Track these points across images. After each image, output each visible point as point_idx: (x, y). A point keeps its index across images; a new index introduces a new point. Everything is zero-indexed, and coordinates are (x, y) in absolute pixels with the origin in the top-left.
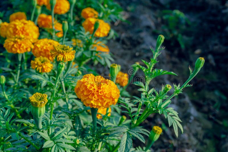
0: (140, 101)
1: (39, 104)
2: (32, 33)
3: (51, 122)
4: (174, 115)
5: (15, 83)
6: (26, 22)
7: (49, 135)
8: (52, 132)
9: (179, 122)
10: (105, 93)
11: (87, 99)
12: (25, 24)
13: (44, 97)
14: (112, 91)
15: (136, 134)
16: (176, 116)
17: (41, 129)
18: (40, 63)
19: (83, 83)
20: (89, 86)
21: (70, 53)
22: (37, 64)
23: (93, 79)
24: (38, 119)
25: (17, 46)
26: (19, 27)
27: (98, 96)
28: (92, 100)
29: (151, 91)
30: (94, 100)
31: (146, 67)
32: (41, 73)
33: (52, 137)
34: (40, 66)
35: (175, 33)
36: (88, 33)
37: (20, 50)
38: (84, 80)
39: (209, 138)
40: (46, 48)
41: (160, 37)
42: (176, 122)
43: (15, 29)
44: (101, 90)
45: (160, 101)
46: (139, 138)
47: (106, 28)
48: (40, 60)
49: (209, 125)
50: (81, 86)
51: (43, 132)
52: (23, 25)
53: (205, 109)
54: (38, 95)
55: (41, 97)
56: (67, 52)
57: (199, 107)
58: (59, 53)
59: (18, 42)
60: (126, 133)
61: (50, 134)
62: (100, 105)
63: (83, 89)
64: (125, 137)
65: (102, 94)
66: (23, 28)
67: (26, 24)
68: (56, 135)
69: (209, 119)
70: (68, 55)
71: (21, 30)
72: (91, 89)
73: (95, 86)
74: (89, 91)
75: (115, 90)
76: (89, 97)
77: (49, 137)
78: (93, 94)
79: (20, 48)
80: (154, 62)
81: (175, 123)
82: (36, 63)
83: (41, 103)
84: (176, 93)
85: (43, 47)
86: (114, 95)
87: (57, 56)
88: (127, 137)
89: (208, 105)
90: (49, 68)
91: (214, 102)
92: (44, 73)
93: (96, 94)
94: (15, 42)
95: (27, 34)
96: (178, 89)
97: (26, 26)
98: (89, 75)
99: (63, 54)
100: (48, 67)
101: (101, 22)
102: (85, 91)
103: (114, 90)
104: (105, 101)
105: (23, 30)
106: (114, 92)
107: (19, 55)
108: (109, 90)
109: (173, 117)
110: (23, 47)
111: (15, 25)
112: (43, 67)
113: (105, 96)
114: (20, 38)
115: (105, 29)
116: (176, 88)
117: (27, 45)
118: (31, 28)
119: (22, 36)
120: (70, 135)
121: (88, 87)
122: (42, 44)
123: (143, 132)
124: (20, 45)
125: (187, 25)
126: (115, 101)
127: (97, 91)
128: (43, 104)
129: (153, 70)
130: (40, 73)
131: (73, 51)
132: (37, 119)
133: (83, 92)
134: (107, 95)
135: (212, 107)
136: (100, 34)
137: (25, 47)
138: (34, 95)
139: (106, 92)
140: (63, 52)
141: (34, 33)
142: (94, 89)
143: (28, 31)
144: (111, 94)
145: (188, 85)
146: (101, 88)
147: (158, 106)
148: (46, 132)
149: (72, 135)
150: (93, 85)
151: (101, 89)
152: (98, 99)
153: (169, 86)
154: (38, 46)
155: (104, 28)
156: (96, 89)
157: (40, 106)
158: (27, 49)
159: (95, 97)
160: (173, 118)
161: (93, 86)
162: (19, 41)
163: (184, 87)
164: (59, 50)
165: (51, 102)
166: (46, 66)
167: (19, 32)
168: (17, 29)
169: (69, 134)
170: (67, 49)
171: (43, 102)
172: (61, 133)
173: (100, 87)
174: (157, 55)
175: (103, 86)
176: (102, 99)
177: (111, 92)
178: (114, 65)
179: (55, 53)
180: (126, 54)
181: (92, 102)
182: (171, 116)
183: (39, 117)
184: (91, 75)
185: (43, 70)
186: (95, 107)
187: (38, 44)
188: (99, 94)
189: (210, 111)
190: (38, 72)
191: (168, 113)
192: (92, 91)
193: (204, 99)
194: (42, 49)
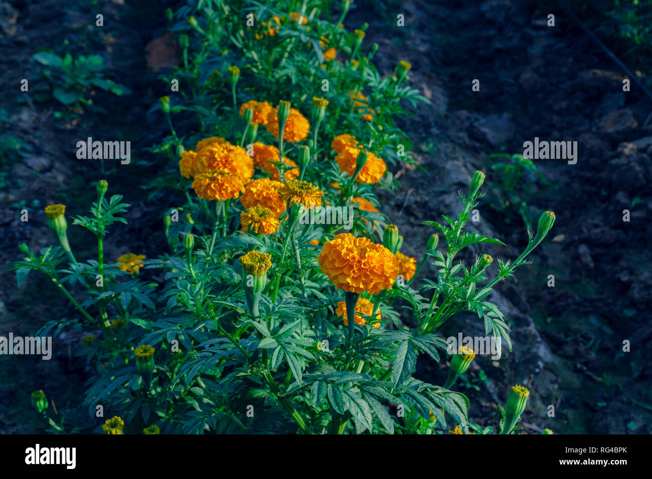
0: (435, 287)
1: (257, 269)
2: (241, 168)
3: (274, 308)
4: (497, 316)
5: (208, 255)
6: (232, 147)
7: (270, 331)
8: (276, 326)
9: (506, 330)
10: (372, 265)
11: (340, 274)
12: (230, 151)
13: (265, 258)
14: (386, 263)
15: (424, 345)
16: (500, 319)
17: (257, 317)
18: (256, 217)
19: (335, 246)
20: (344, 251)
21: (313, 195)
22: (252, 218)
23: (352, 241)
24: (253, 296)
25: (215, 186)
26: (219, 155)
27: (360, 269)
28: (348, 276)
29: (456, 268)
30: (353, 277)
31: (449, 226)
32: (258, 234)
33: (274, 333)
34: (256, 222)
35: (516, 199)
36: (344, 173)
37: (221, 194)
38: (336, 242)
39: (573, 407)
40: (267, 194)
41: (478, 174)
42: (500, 330)
43: (212, 158)
44: (366, 260)
45: (472, 286)
46: (429, 352)
47: (380, 167)
48: (257, 211)
49: (575, 381)
50: (330, 252)
51: (259, 322)
52: (225, 152)
53: (569, 350)
54: (255, 255)
55: (261, 257)
56: (307, 193)
57: (555, 345)
58: (295, 193)
59: (218, 180)
60: (406, 342)
61: (272, 328)
62: (362, 286)
63: (334, 257)
64: (404, 348)
65: (367, 267)
66: (227, 157)
67: (232, 152)
68: (282, 331)
69: (577, 371)
70: (310, 198)
71: (222, 163)
72: (348, 257)
73: (355, 252)
74: (344, 260)
75: (391, 262)
76: (343, 272)
77: (269, 333)
78: (351, 267)
79: (220, 191)
80: (463, 220)
81: (497, 330)
82: (250, 216)
83: (260, 267)
84: (501, 275)
85: (262, 192)
86: (388, 272)
87: (290, 199)
88: (408, 349)
89: (576, 342)
90: (273, 226)
91: (586, 338)
92: (263, 236)
93: (356, 267)
94: (213, 179)
95: (233, 170)
96: (507, 268)
97: (232, 155)
98: (346, 234)
99: (300, 195)
100: (271, 225)
101: (370, 156)
102: (337, 260)
103: (389, 261)
104: (371, 281)
105: (226, 162)
106: (388, 265)
107: (217, 203)
108: (381, 261)
109: (495, 320)
110: (226, 189)
111: (212, 152)
112: (261, 224)
113: (371, 272)
114: (222, 174)
115: (377, 169)
116: (502, 265)
117: (234, 186)
118: (240, 158)
119: (226, 170)
120: (305, 336)
121: (342, 254)
122: (259, 187)
123: (437, 343)
124: (223, 184)
125: (538, 183)
126: (389, 282)
127: (359, 262)
128: (263, 269)
129: (461, 234)
130: (256, 235)
131: (318, 193)
132: (251, 296)
133: (333, 261)
134: (376, 269)
135: (582, 348)
136: (367, 179)
137: (229, 190)
138: (249, 253)
139: (375, 263)
140: (300, 192)
141: (245, 168)
142: (354, 258)
143: (235, 164)
144: (384, 269)
145: (525, 262)
146: (367, 255)
147: (468, 295)
148: (265, 323)
149: (310, 337)
150: (350, 250)
151: (365, 258)
152: (360, 276)
153: (488, 258)
154: (254, 190)
155: (375, 168)
156: (357, 257)
157: (258, 272)
158: (232, 193)
159: (354, 272)
160: (495, 323)
161: (352, 253)
162: (219, 177)
163: (516, 265)
164: (294, 189)
165: (277, 271)
166: (267, 222)
167: (218, 164)
168: (215, 160)
169: (304, 334)
170: (309, 188)
171: (264, 265)
172: (290, 329)
173: (365, 254)
174: (470, 207)
175: (370, 253)
176: (366, 276)
177: (383, 265)
178: (391, 227)
179: (287, 193)
180: (415, 235)
181: (349, 280)
182: (492, 318)
183: (254, 293)
184: (348, 235)
185: (261, 228)
186: (353, 291)
187: (253, 186)
188: (362, 266)
189: (577, 354)
190: (252, 233)
191: (486, 312)
192: (349, 261)
193: (568, 331)
194: (259, 195)
